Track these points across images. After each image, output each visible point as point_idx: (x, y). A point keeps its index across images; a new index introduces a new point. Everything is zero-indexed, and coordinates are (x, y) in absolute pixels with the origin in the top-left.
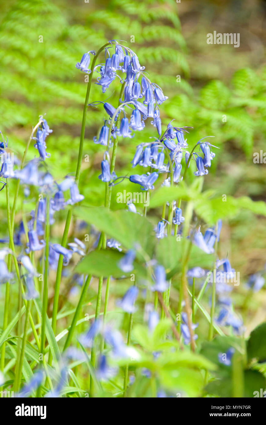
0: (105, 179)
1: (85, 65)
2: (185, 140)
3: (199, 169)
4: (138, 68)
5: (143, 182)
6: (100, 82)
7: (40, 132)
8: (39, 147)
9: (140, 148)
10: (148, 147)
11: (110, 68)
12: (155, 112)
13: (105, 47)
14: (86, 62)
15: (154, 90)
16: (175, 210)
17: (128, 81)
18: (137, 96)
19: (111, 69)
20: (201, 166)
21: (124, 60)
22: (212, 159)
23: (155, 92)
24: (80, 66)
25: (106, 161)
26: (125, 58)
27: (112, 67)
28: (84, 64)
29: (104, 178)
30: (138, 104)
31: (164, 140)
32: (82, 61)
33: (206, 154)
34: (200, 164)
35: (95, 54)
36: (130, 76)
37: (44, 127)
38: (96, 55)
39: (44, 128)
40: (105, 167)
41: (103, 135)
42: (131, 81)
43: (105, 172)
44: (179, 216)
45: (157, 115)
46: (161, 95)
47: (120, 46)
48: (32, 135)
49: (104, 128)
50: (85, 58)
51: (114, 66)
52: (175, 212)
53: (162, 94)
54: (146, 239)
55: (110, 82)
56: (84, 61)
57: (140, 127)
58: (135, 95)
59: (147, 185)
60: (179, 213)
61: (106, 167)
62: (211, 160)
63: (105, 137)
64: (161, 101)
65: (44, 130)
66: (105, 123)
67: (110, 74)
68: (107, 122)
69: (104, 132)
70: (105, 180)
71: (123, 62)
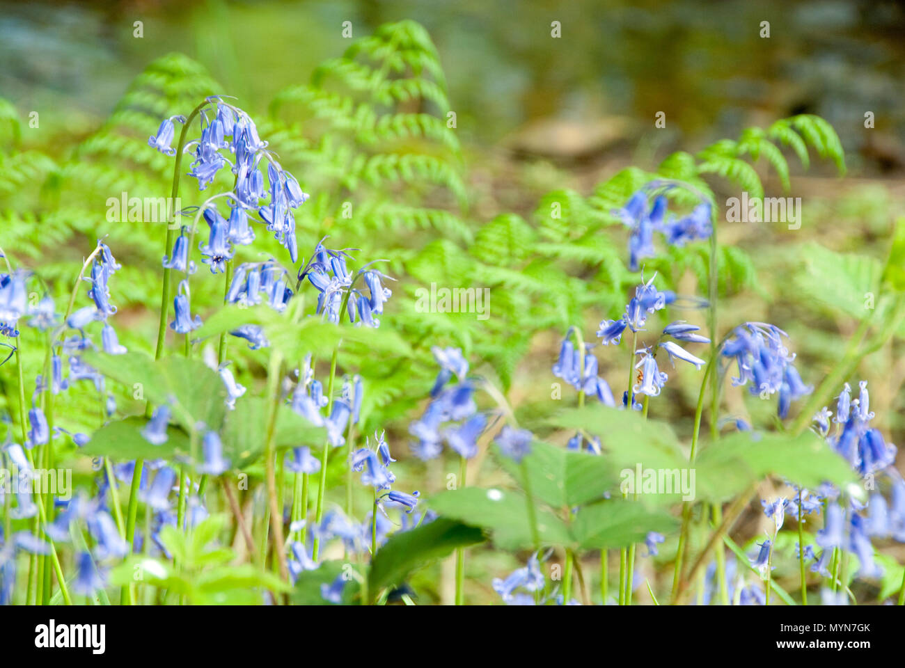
0: (181, 327)
1: (165, 139)
2: (349, 274)
3: (362, 318)
4: (256, 144)
5: (250, 333)
6: (194, 172)
7: (97, 268)
8: (96, 294)
9: (240, 273)
10: (254, 270)
11: (208, 144)
12: (287, 222)
13: (202, 109)
14: (166, 136)
15: (284, 182)
16: (310, 383)
17: (239, 166)
18: (258, 193)
19: (208, 147)
20: (367, 312)
21: (233, 131)
22: (386, 300)
23: (286, 185)
24: (155, 141)
25: (184, 297)
26: (235, 128)
27: (211, 143)
28: (163, 139)
29: (180, 325)
30: (266, 211)
31: (309, 272)
32: (159, 134)
33: (374, 291)
34: (364, 310)
35: (183, 122)
36: (241, 159)
37: (106, 258)
38: (185, 123)
39: (105, 261)
40: (180, 307)
41: (179, 253)
42: (244, 169)
43: (180, 315)
44: (317, 395)
45: (289, 228)
46: (298, 192)
47: (227, 108)
48: (82, 272)
49: (181, 239)
50: (165, 129)
51: (213, 142)
52: (310, 386)
53: (299, 189)
54: (209, 404)
55: (213, 171)
56: (163, 134)
57: (246, 238)
58: (254, 191)
59: (256, 339)
60: (318, 389)
61: (182, 308)
62: (384, 302)
63: (182, 255)
64: (295, 201)
65: (106, 264)
66: (182, 231)
67: (210, 156)
68: (185, 229)
69: (180, 248)
70: (180, 330)
71: (232, 135)
